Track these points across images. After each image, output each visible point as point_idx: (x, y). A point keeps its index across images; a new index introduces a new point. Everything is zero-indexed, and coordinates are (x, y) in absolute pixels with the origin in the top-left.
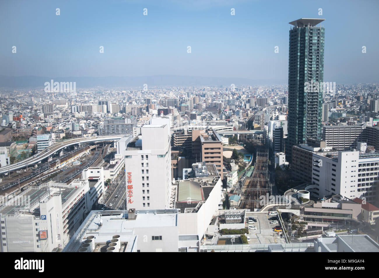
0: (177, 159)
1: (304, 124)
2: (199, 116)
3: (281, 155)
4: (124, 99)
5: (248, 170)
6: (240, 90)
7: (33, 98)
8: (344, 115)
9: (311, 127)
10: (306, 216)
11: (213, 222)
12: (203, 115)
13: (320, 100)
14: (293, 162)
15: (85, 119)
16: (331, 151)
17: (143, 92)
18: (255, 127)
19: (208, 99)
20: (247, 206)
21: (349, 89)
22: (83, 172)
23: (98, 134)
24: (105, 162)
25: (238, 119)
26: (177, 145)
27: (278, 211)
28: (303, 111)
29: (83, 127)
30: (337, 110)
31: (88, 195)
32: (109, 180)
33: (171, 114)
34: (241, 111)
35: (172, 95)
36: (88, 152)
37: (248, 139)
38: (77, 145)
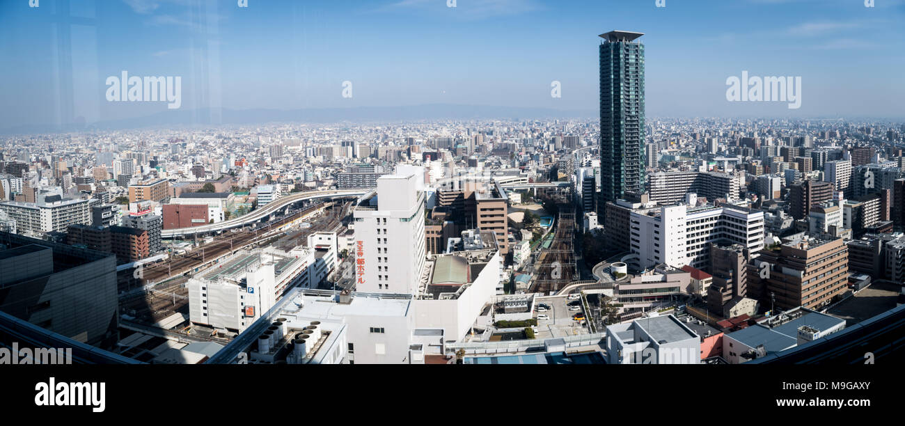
0: (442, 225)
1: (622, 172)
2: (481, 163)
3: (591, 215)
4: (378, 138)
5: (546, 239)
6: (542, 125)
7: (260, 137)
8: (678, 158)
9: (632, 175)
10: (621, 296)
11: (485, 312)
12: (488, 161)
13: (641, 138)
14: (608, 224)
15: (322, 166)
16: (655, 206)
17: (405, 128)
18: (559, 177)
19: (496, 138)
20: (541, 289)
21: (684, 125)
22: (309, 237)
23: (337, 187)
24: (343, 225)
25: (537, 166)
26: (445, 204)
27: (582, 293)
28: (620, 154)
29: (319, 176)
30: (669, 152)
31: (312, 268)
32: (345, 251)
33: (441, 160)
34: (542, 154)
35: (445, 133)
36: (321, 211)
37: (549, 194)
38: (308, 201)
